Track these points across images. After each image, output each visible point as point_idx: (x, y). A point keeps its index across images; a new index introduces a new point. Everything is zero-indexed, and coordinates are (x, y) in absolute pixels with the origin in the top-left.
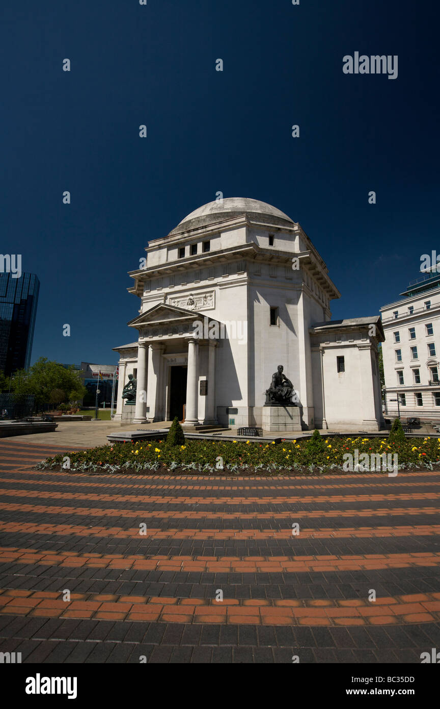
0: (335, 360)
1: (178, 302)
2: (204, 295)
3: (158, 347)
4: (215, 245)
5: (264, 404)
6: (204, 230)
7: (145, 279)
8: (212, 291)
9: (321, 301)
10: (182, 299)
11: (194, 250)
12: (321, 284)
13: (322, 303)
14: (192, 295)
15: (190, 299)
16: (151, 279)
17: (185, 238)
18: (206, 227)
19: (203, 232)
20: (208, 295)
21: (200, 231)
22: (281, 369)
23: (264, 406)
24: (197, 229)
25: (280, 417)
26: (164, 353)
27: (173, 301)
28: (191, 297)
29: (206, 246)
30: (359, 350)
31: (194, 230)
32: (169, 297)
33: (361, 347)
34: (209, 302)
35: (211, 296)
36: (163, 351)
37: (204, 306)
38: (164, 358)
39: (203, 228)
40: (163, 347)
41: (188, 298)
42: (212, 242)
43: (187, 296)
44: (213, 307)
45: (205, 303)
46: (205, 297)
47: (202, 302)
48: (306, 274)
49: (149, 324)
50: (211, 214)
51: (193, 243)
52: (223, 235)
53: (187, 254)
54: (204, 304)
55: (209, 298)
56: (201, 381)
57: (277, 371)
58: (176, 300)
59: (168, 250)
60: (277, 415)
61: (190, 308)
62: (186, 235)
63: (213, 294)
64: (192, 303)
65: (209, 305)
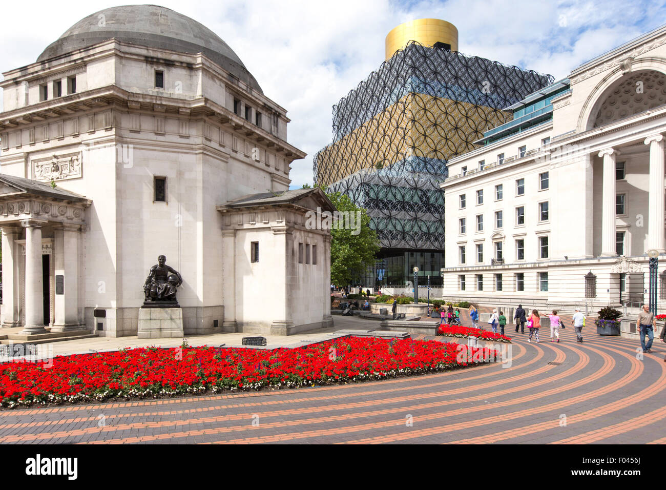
0: (250, 247)
1: (42, 166)
2: (69, 158)
4: (82, 84)
5: (143, 304)
6: (67, 59)
8: (78, 153)
9: (261, 164)
10: (46, 162)
11: (57, 88)
13: (266, 168)
14: (55, 157)
15: (54, 164)
19: (68, 63)
20: (74, 158)
22: (161, 259)
23: (142, 307)
27: (36, 165)
28: (55, 160)
29: (72, 85)
30: (275, 234)
32: (31, 158)
33: (277, 231)
34: (75, 168)
35: (77, 160)
36: (16, 235)
37: (71, 174)
39: (66, 55)
41: (51, 161)
42: (79, 79)
43: (49, 159)
44: (81, 175)
45: (72, 169)
46: (72, 161)
47: (68, 168)
51: (57, 77)
52: (89, 67)
53: (51, 95)
54: (70, 171)
55: (76, 163)
56: (57, 276)
58: (40, 164)
59: (27, 86)
60: (149, 318)
61: (55, 175)
62: (47, 65)
63: (80, 157)
64: (56, 169)
65: (76, 173)
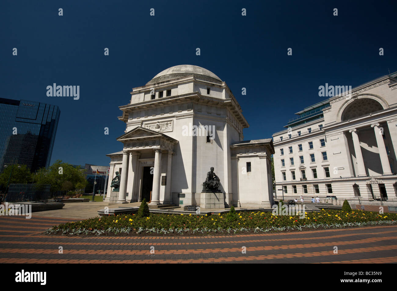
0: (246, 165)
1: (150, 126)
2: (166, 123)
3: (136, 154)
4: (174, 93)
6: (168, 83)
7: (129, 111)
8: (171, 121)
9: (237, 129)
10: (153, 125)
11: (161, 94)
12: (238, 118)
13: (238, 130)
14: (158, 122)
15: (158, 125)
16: (133, 111)
17: (156, 87)
18: (169, 81)
19: (167, 84)
20: (168, 122)
21: (165, 84)
22: (212, 169)
23: (202, 192)
24: (164, 82)
25: (211, 200)
26: (140, 158)
27: (146, 126)
28: (158, 124)
29: (169, 93)
31: (162, 83)
32: (144, 123)
33: (261, 157)
34: (169, 127)
35: (170, 123)
36: (139, 157)
37: (166, 129)
38: (140, 162)
39: (167, 81)
40: (139, 154)
41: (156, 124)
42: (173, 90)
43: (155, 123)
44: (172, 130)
46: (167, 124)
47: (165, 127)
48: (229, 112)
49: (130, 140)
50: (173, 74)
51: (161, 90)
52: (179, 86)
53: (157, 97)
54: (166, 128)
55: (169, 125)
56: (162, 176)
57: (210, 171)
58: (149, 125)
59: (145, 94)
60: (210, 198)
61: (157, 130)
62: (156, 85)
64: (159, 127)
65: (169, 129)
